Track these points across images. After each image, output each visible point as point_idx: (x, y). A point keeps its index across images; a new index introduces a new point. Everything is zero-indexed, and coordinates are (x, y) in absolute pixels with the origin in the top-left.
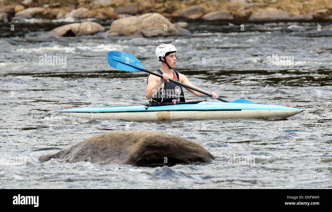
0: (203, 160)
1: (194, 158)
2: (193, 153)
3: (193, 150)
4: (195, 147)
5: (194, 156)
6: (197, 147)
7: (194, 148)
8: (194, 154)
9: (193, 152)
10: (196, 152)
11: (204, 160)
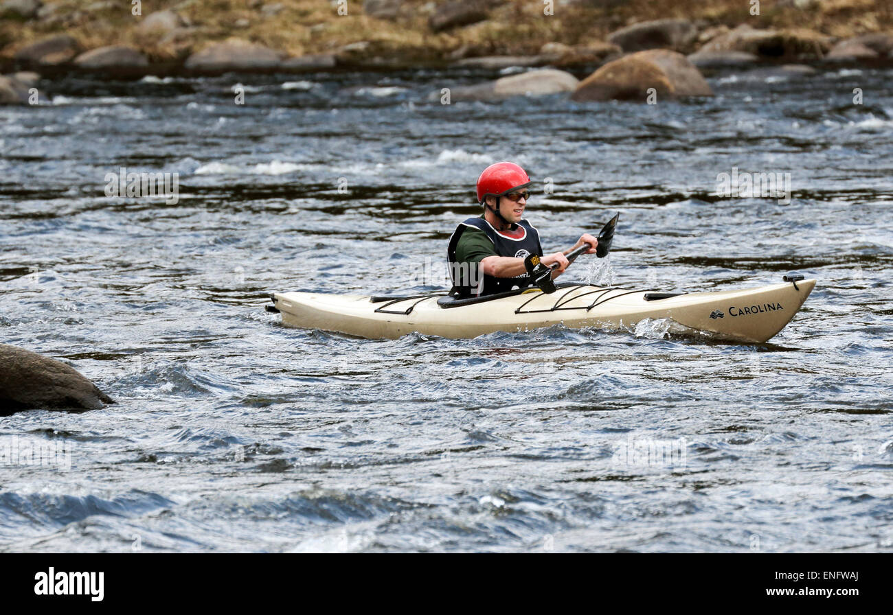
0: (80, 404)
1: (59, 399)
2: (56, 387)
3: (57, 380)
4: (62, 374)
5: (58, 393)
6: (65, 372)
7: (59, 374)
8: (58, 389)
9: (57, 385)
10: (64, 384)
11: (83, 404)
